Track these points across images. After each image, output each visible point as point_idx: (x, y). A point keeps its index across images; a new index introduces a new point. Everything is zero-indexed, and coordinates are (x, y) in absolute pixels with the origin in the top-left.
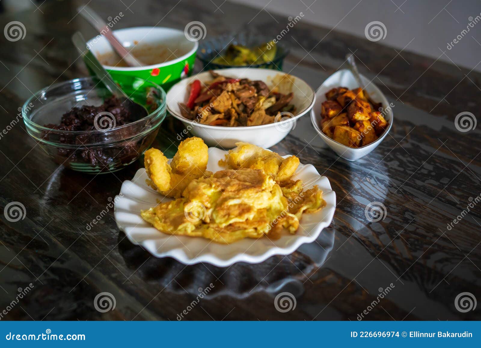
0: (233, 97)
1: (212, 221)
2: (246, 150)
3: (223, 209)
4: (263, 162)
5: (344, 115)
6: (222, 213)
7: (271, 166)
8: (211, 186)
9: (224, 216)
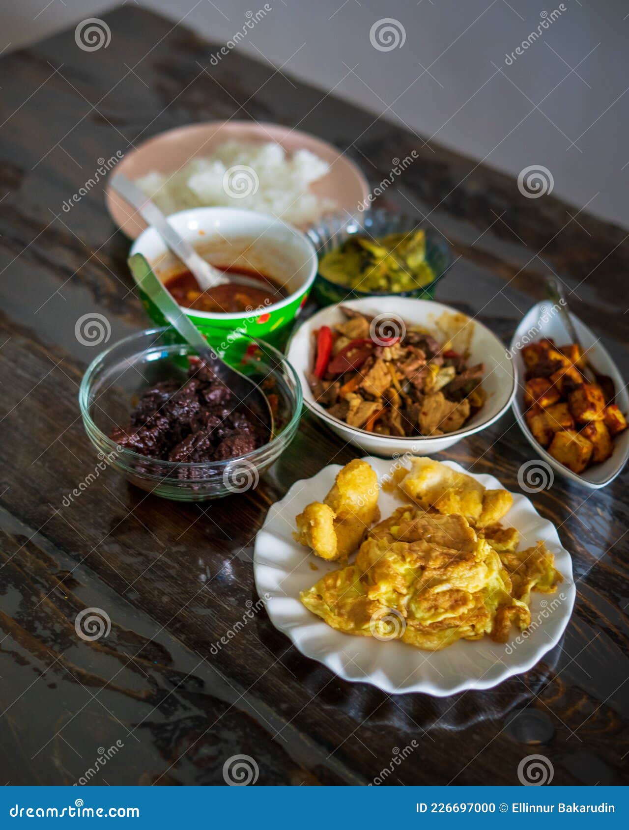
0: (393, 370)
1: (411, 615)
2: (429, 475)
3: (426, 599)
4: (458, 498)
5: (563, 408)
6: (425, 605)
7: (472, 506)
8: (403, 559)
9: (430, 609)
